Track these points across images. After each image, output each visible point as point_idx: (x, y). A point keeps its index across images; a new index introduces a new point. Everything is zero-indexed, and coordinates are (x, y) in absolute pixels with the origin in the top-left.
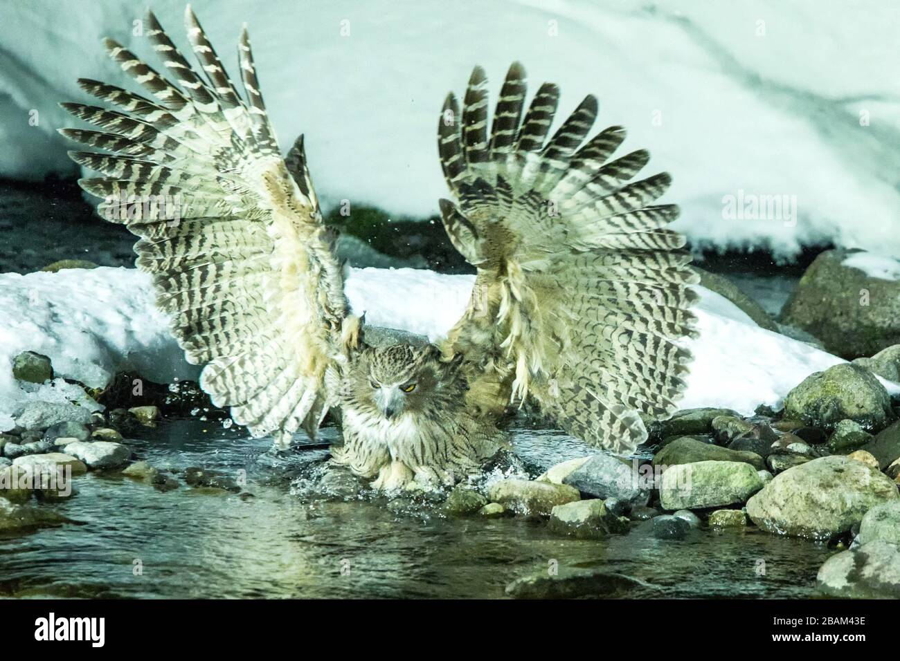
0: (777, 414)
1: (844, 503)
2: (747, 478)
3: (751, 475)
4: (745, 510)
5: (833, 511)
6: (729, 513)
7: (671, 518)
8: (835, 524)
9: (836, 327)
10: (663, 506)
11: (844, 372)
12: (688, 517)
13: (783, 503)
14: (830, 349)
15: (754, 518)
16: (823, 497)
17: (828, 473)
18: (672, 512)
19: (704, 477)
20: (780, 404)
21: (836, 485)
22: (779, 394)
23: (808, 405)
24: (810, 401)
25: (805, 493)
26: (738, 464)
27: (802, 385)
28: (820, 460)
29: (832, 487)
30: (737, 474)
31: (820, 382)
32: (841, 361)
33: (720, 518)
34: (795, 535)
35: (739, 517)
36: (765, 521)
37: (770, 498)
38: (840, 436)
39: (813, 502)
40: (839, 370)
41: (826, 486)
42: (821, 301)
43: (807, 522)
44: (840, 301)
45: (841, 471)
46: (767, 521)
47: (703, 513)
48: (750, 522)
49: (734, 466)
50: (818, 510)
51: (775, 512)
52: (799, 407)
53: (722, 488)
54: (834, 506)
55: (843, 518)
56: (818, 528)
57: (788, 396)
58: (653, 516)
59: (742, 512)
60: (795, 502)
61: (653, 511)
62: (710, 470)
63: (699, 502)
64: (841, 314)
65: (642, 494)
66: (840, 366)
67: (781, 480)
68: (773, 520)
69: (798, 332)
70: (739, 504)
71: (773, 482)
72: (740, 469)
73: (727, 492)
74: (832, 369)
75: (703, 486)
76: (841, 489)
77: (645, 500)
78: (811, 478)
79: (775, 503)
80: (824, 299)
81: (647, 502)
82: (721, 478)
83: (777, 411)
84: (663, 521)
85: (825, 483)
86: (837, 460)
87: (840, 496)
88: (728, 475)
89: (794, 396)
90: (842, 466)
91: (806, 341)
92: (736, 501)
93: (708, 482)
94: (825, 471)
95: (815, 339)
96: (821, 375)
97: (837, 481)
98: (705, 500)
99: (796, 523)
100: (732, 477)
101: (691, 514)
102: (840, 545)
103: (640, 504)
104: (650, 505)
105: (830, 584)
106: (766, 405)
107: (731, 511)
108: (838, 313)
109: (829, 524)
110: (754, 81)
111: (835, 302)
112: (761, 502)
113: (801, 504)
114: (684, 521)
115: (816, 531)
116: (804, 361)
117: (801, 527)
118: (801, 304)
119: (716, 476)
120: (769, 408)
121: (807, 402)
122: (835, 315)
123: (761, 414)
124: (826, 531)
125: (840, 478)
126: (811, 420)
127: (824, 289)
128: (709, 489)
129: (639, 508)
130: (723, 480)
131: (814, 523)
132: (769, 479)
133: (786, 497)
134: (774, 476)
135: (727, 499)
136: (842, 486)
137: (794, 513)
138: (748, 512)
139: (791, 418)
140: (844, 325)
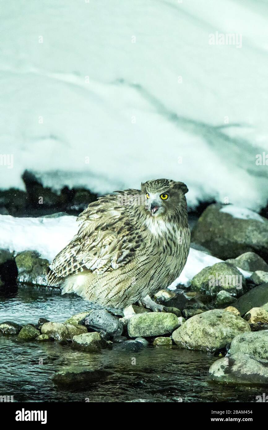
0: (187, 288)
1: (222, 333)
2: (172, 321)
3: (174, 319)
4: (172, 337)
5: (216, 338)
6: (163, 339)
7: (134, 341)
8: (218, 344)
9: (217, 243)
10: (129, 335)
11: (222, 266)
12: (142, 341)
13: (191, 333)
14: (215, 255)
15: (176, 341)
16: (211, 330)
17: (214, 318)
18: (134, 338)
19: (150, 320)
20: (189, 283)
21: (218, 324)
22: (188, 277)
23: (203, 284)
24: (204, 281)
25: (202, 328)
26: (167, 314)
27: (200, 273)
28: (210, 311)
29: (216, 325)
30: (167, 319)
31: (209, 272)
32: (220, 261)
33: (159, 341)
34: (197, 350)
35: (169, 341)
36: (182, 343)
37: (184, 331)
38: (220, 300)
39: (206, 333)
40: (219, 265)
41: (213, 325)
42: (209, 230)
43: (203, 343)
44: (219, 229)
45: (221, 317)
46: (183, 343)
47: (150, 339)
48: (174, 343)
49: (166, 315)
50: (209, 337)
51: (187, 338)
52: (198, 284)
53: (160, 326)
54: (217, 335)
55: (222, 341)
56: (209, 346)
57: (193, 279)
58: (124, 340)
59: (170, 338)
60: (197, 333)
61: (124, 338)
62: (153, 317)
63: (148, 333)
64: (220, 237)
65: (119, 329)
66: (219, 263)
67: (190, 322)
68: (186, 342)
69: (198, 246)
70: (168, 334)
71: (185, 323)
72: (169, 316)
73: (162, 328)
74: (216, 264)
75: (150, 325)
76: (220, 326)
77: (120, 332)
78: (205, 321)
79: (187, 334)
80: (211, 229)
81: (121, 333)
82: (159, 321)
83: (187, 287)
84: (130, 343)
85: (212, 323)
86: (218, 311)
87: (220, 329)
88: (163, 319)
89: (196, 279)
90: (221, 315)
91: (201, 250)
92: (167, 333)
93: (152, 323)
94: (212, 317)
95: (206, 249)
96: (210, 268)
97: (219, 322)
98: (151, 332)
99: (197, 344)
100: (165, 320)
101: (144, 340)
102: (220, 355)
103: (118, 335)
104: (123, 335)
105: (215, 375)
106: (182, 284)
107: (165, 337)
108: (218, 236)
109: (215, 344)
110: (174, 117)
111: (216, 231)
112: (180, 333)
113: (200, 334)
114: (140, 343)
115: (208, 348)
116: (201, 261)
117: (200, 346)
118: (199, 231)
119: (156, 320)
120: (183, 285)
121: (203, 282)
122: (216, 237)
123: (179, 288)
124: (213, 348)
125: (220, 320)
126: (205, 291)
127: (211, 224)
128: (153, 327)
129: (117, 337)
130: (160, 321)
131: (207, 344)
132: (184, 321)
133: (192, 331)
134: (186, 320)
135: (162, 332)
136: (221, 325)
137: (197, 339)
138: (173, 338)
139: (195, 290)
140: (221, 243)
